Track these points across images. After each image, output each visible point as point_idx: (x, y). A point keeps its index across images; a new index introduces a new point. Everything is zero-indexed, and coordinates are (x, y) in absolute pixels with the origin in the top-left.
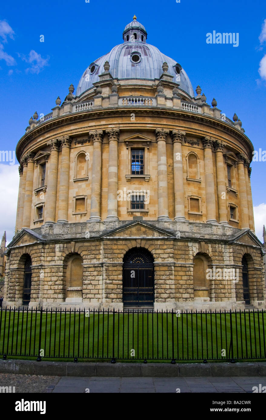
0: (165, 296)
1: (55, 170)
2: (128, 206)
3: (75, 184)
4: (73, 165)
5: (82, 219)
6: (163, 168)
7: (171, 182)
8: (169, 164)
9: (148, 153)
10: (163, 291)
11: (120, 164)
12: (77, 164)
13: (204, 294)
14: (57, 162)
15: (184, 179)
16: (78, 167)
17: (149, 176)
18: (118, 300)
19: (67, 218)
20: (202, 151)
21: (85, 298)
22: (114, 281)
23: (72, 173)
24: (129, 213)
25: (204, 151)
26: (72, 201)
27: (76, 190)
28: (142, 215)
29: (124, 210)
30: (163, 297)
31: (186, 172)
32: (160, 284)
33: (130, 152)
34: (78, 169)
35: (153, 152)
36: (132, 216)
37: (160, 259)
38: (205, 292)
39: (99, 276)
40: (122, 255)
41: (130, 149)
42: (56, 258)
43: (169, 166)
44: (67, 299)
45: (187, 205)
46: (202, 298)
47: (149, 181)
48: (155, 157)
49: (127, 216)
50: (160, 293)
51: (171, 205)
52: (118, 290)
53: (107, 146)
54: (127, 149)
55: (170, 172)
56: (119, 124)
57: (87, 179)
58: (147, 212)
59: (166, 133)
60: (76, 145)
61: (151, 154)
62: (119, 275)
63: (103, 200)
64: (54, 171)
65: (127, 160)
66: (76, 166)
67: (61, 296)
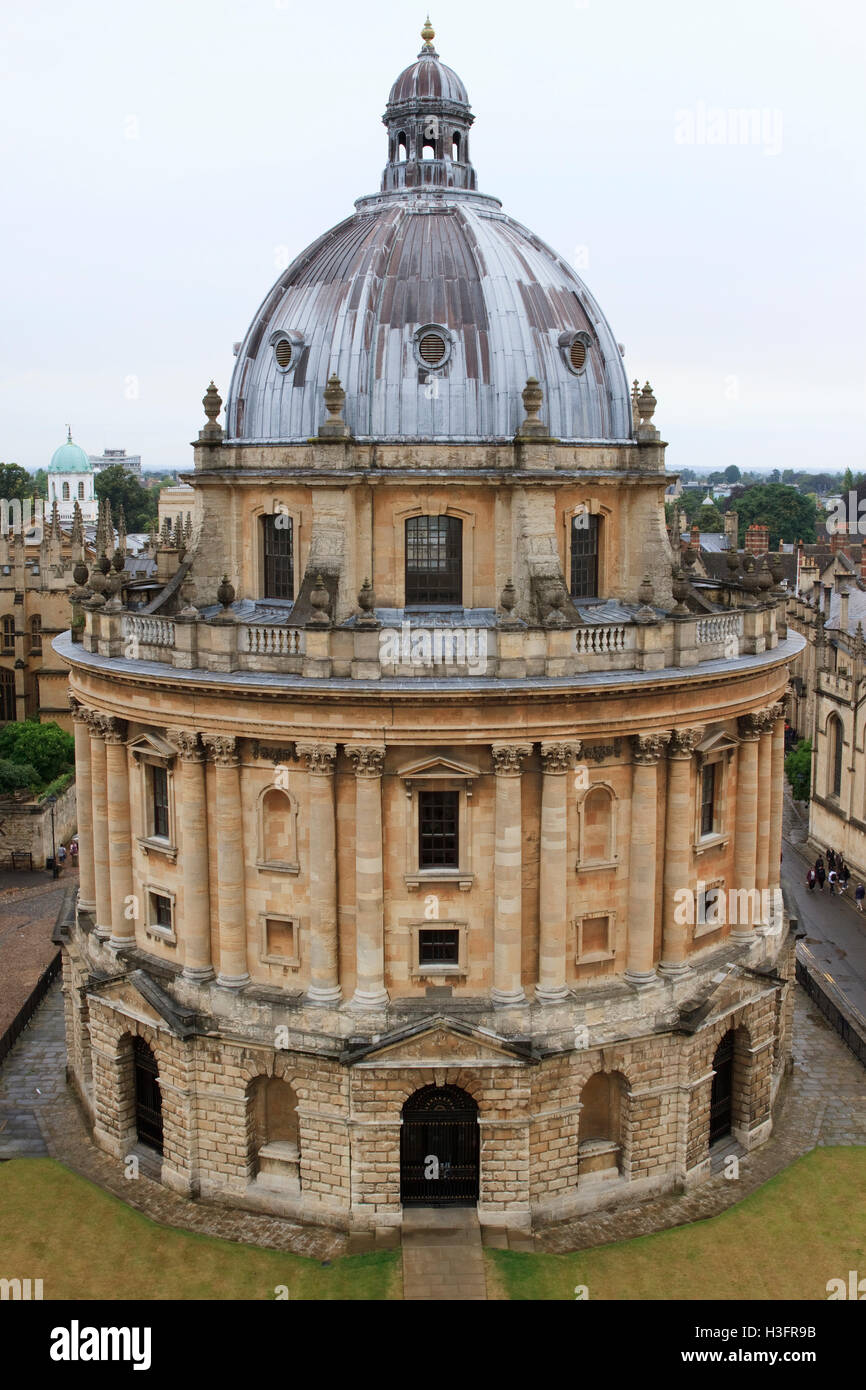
0: (506, 1195)
1: (200, 821)
2: (412, 960)
3: (262, 876)
4: (253, 818)
5: (289, 978)
6: (512, 860)
7: (533, 885)
8: (528, 835)
9: (470, 808)
10: (500, 1185)
11: (387, 839)
12: (264, 818)
13: (604, 1163)
14: (202, 796)
15: (568, 869)
16: (267, 825)
17: (471, 879)
18: (389, 1206)
19: (247, 969)
20: (629, 768)
21: (309, 1189)
22: (378, 1165)
23: (252, 842)
24: (414, 979)
25: (633, 772)
26: (257, 925)
27: (267, 895)
28: (450, 982)
29: (401, 970)
30: (501, 1157)
31: (576, 847)
32: (493, 1171)
33: (417, 804)
34: (267, 831)
35: (483, 803)
36: (422, 986)
37: (494, 1114)
38: (606, 1157)
39: (341, 1147)
40: (400, 1106)
41: (416, 798)
42: (225, 1079)
43: (529, 839)
44: (260, 1175)
45: (573, 942)
46: (600, 1174)
47: (469, 891)
48: (489, 817)
49: (410, 984)
50: (493, 1192)
51: (531, 948)
52: (389, 1184)
53: (350, 783)
54: (410, 798)
55: (531, 858)
56: (384, 731)
57: (296, 872)
58: (464, 977)
59: (523, 755)
60: (256, 758)
61: (477, 810)
62: (393, 1150)
63: (342, 936)
64: (199, 826)
65: (409, 829)
66: (261, 823)
67: (244, 1171)
